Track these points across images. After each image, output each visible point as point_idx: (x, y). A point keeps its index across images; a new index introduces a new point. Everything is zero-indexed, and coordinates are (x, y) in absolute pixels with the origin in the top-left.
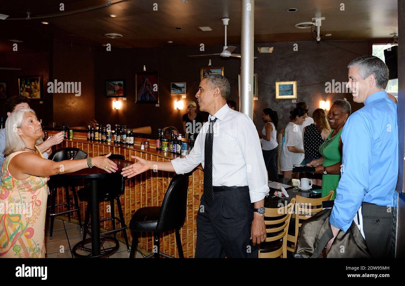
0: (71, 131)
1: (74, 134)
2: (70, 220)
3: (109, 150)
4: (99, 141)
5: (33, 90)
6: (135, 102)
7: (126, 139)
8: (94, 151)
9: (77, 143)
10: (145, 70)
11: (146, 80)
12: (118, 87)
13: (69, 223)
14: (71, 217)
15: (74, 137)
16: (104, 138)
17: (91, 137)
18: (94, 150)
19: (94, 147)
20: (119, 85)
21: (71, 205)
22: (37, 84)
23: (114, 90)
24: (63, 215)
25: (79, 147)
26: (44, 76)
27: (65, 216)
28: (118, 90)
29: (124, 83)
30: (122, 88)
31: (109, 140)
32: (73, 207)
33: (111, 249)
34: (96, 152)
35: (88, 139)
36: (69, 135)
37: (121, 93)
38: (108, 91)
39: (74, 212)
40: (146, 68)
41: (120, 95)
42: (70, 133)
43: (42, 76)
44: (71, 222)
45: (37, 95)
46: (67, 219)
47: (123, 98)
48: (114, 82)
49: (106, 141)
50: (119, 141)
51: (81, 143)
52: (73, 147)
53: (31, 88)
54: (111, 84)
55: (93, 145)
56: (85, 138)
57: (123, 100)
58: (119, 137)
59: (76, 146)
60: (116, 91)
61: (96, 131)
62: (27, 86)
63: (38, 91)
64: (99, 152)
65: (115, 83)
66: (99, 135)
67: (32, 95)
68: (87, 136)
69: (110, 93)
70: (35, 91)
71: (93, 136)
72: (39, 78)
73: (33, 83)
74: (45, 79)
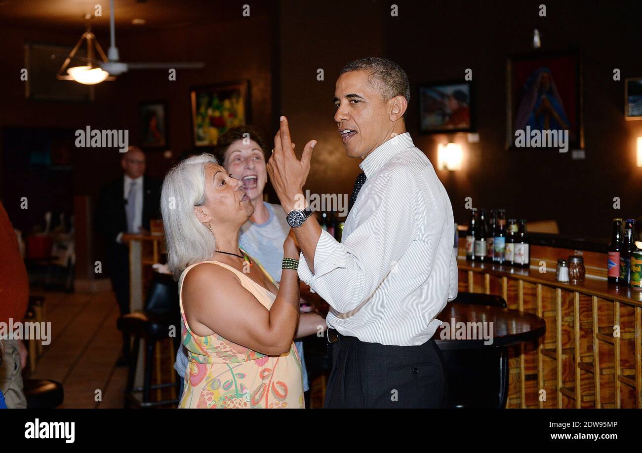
5: (228, 120)
6: (507, 148)
7: (505, 248)
10: (538, 46)
11: (540, 78)
12: (455, 102)
22: (235, 105)
23: (441, 112)
26: (253, 82)
28: (455, 112)
29: (470, 89)
30: (465, 105)
37: (462, 121)
38: (424, 116)
41: (460, 126)
43: (249, 82)
47: (470, 136)
48: (441, 89)
50: (482, 254)
53: (222, 116)
54: (434, 94)
57: (470, 140)
58: (482, 242)
60: (449, 114)
62: (214, 112)
65: (445, 92)
69: (431, 120)
70: (231, 122)
72: (243, 89)
73: (227, 104)
74: (255, 90)
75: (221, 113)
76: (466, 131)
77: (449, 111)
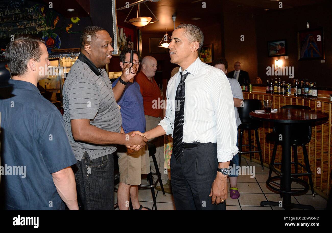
0: (250, 86)
1: (253, 88)
2: (251, 159)
3: (291, 102)
4: (278, 93)
5: (207, 56)
6: (298, 60)
7: (309, 91)
8: (275, 103)
9: (258, 95)
10: (309, 27)
11: (309, 37)
12: (280, 46)
13: (250, 161)
14: (252, 157)
15: (253, 90)
16: (284, 91)
17: (270, 90)
18: (275, 101)
19: (275, 98)
20: (281, 44)
21: (252, 147)
22: (209, 51)
23: (275, 50)
24: (245, 154)
25: (260, 99)
26: (214, 44)
27: (246, 155)
28: (280, 50)
29: (285, 42)
30: (284, 47)
31: (289, 93)
32: (254, 149)
33: (303, 190)
34: (277, 104)
35: (267, 92)
36: (249, 89)
37: (282, 52)
38: (270, 52)
39: (255, 153)
40: (309, 25)
41: (282, 54)
42: (250, 87)
43: (213, 44)
44: (252, 161)
45: (209, 60)
46: (249, 159)
47: (285, 57)
48: (275, 43)
49: (286, 94)
50: (300, 93)
51: (262, 95)
52: (254, 98)
53: (205, 55)
54: (274, 45)
55: (274, 97)
56: (265, 91)
57: (285, 58)
58: (300, 89)
59: (257, 98)
60: (278, 50)
61: (275, 85)
62: (202, 53)
63: (210, 57)
64: (280, 103)
65: (277, 44)
66: (278, 88)
67: (206, 60)
68: (266, 89)
69: (272, 52)
70: (208, 56)
71: (271, 89)
72: (211, 46)
73: (206, 51)
74: (215, 47)
75: (205, 54)
76: (284, 55)
77: (278, 49)
